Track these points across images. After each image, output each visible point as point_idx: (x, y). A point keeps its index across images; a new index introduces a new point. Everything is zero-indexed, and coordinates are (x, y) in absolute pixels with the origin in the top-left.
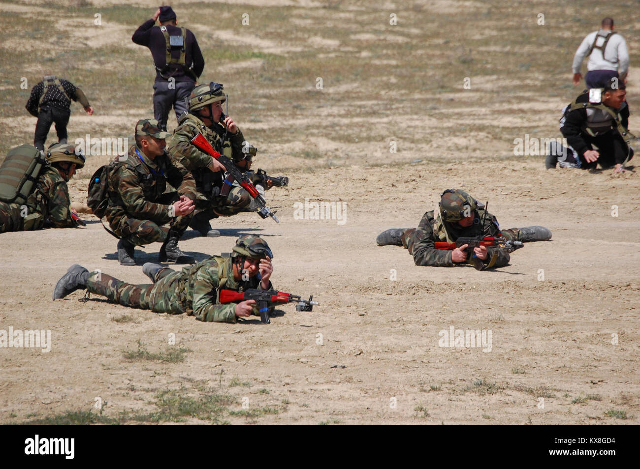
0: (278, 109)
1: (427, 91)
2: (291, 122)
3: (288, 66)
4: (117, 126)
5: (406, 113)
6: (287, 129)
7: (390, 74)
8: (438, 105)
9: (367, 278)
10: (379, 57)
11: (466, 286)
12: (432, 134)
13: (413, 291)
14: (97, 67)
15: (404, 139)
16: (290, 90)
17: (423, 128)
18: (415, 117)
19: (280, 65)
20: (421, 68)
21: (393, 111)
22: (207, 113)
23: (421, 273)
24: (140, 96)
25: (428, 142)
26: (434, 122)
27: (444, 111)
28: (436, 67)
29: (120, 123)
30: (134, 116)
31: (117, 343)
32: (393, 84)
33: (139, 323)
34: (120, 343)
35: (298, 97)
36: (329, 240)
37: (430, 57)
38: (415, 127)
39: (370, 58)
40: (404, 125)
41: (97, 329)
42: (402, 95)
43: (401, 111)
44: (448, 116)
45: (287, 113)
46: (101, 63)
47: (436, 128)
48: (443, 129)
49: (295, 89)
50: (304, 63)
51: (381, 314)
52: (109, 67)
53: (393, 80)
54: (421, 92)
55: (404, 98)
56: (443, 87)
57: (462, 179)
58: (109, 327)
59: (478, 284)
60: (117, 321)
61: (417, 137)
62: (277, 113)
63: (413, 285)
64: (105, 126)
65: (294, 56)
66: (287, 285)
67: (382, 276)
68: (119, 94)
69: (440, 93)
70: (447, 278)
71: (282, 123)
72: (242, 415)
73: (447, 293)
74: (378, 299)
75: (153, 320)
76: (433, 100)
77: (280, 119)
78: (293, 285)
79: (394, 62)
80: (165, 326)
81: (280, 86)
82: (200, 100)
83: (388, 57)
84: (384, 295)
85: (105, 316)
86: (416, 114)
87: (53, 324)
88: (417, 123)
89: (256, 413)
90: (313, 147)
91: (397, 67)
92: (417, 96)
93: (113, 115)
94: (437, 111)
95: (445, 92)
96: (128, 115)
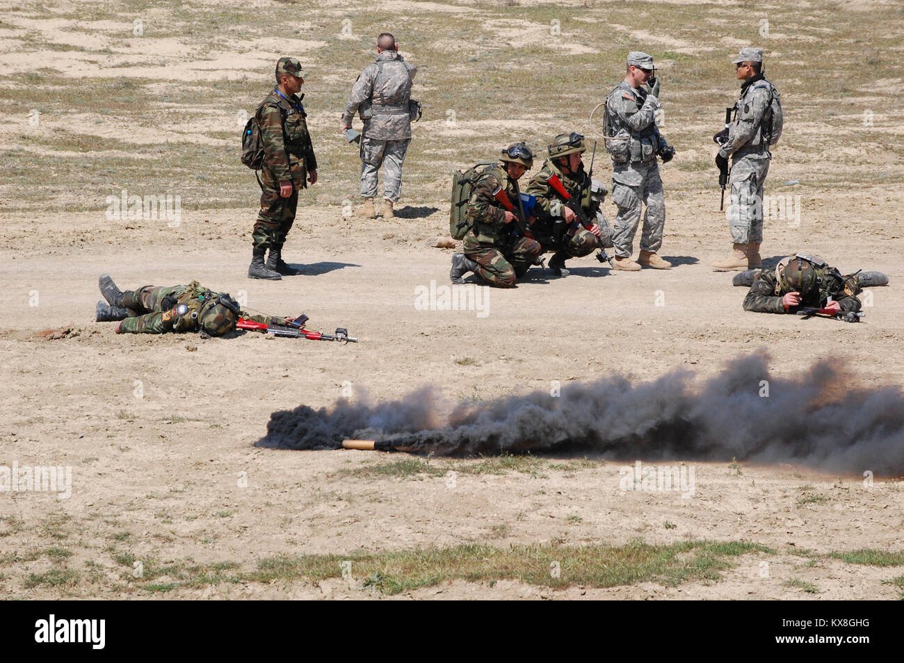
0: (680, 114)
1: (828, 94)
2: (690, 128)
3: (696, 67)
4: (525, 130)
5: (804, 120)
6: (685, 135)
7: (798, 75)
8: (837, 111)
9: (704, 323)
10: (788, 57)
11: (800, 334)
12: (824, 142)
13: (748, 338)
14: (516, 67)
15: (797, 148)
16: (695, 93)
17: (818, 136)
18: (812, 124)
19: (690, 66)
20: (827, 69)
21: (791, 117)
22: (565, 162)
23: (758, 319)
24: (551, 98)
25: (819, 151)
26: (830, 129)
27: (842, 117)
28: (843, 67)
29: (527, 127)
30: (542, 120)
31: (455, 387)
32: (798, 87)
33: (479, 366)
34: (457, 388)
35: (701, 100)
36: (675, 281)
37: (839, 57)
38: (811, 134)
39: (780, 58)
40: (799, 132)
41: (440, 371)
42: (804, 98)
43: (799, 117)
44: (844, 123)
45: (688, 118)
46: (521, 64)
47: (830, 136)
48: (837, 136)
49: (700, 92)
50: (713, 63)
51: (712, 362)
52: (528, 67)
53: (798, 82)
54: (822, 96)
55: (806, 102)
56: (845, 91)
57: (820, 214)
58: (451, 369)
59: (812, 332)
60: (460, 363)
61: (810, 145)
62: (678, 118)
63: (748, 332)
64: (513, 131)
65: (706, 56)
66: (626, 330)
67: (720, 321)
68: (533, 96)
69: (842, 97)
70: (783, 324)
71: (681, 129)
72: (561, 468)
73: (781, 340)
74: (712, 346)
75: (493, 363)
76: (833, 104)
77: (680, 124)
78: (631, 330)
79: (802, 63)
80: (504, 370)
81: (686, 88)
82: (559, 150)
83: (798, 57)
84: (718, 342)
85: (449, 358)
86: (814, 120)
87: (400, 365)
88: (814, 130)
89: (575, 467)
90: (706, 155)
91: (805, 67)
92: (819, 100)
93: (522, 119)
94: (835, 117)
95: (848, 96)
96: (537, 119)
